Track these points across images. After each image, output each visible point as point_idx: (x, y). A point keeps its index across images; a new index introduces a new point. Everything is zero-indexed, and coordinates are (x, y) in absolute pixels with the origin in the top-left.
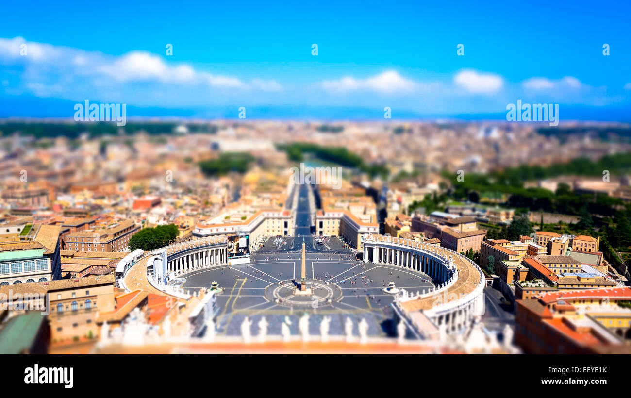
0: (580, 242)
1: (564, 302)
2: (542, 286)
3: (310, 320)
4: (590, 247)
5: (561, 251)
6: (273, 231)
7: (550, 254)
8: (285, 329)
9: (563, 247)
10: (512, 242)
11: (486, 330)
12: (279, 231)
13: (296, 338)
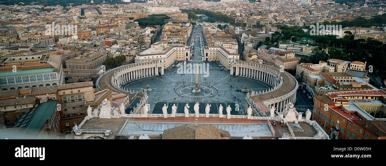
0: (355, 65)
1: (342, 98)
2: (330, 89)
3: (199, 106)
4: (360, 68)
5: (343, 70)
6: (180, 58)
7: (337, 72)
8: (186, 110)
9: (344, 67)
10: (315, 65)
11: (296, 112)
12: (183, 58)
13: (192, 115)
